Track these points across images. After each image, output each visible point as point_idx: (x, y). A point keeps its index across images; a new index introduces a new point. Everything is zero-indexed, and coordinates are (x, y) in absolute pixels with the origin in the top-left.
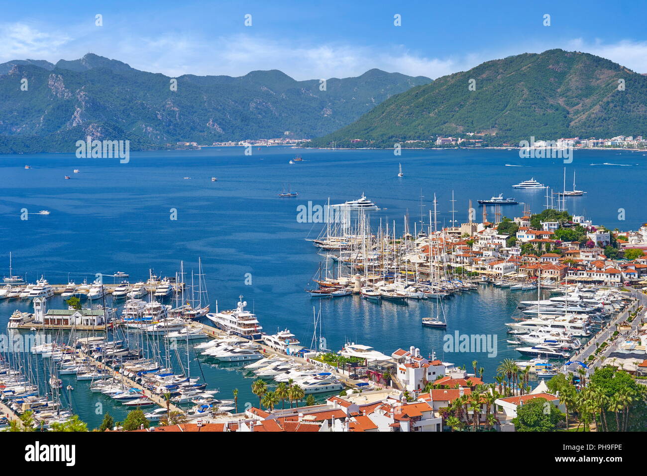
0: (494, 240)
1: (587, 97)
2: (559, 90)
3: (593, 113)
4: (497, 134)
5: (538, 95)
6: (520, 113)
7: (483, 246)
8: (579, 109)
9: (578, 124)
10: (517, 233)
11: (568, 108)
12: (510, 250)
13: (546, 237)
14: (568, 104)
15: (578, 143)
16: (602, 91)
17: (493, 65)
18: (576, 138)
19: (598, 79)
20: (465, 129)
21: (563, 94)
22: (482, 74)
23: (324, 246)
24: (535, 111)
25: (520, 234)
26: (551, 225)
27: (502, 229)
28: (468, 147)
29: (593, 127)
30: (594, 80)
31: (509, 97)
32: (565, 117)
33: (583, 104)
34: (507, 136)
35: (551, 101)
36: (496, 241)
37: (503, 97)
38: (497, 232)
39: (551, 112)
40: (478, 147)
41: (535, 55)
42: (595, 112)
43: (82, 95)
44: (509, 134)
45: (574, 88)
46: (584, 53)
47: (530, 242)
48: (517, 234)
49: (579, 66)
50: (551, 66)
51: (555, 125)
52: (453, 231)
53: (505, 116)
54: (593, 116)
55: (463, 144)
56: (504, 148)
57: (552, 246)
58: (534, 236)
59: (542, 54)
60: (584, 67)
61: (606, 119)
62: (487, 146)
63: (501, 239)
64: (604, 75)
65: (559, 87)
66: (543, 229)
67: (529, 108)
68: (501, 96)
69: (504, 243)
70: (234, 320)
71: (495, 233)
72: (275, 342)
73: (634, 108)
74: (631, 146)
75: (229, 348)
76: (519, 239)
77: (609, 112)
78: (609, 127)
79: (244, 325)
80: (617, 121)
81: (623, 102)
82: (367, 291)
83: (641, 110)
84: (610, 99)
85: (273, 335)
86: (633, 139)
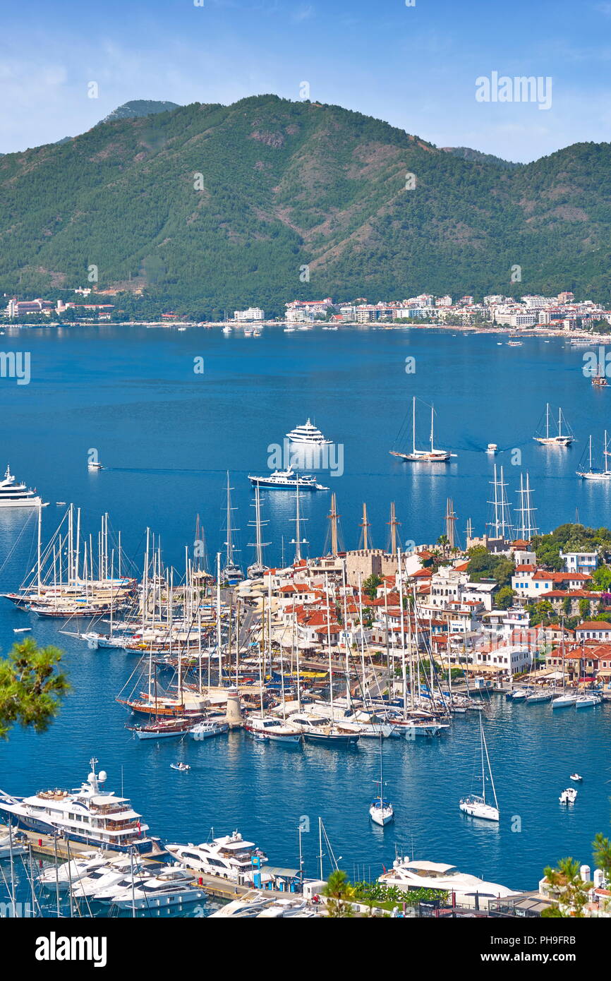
0: (463, 595)
1: (339, 205)
2: (276, 190)
3: (358, 243)
4: (145, 291)
5: (231, 200)
6: (194, 242)
7: (442, 607)
8: (325, 234)
9: (324, 267)
10: (513, 578)
11: (298, 231)
12: (505, 617)
13: (575, 587)
14: (298, 223)
15: (332, 312)
16: (374, 193)
17: (123, 131)
18: (325, 301)
19: (362, 165)
20: (69, 280)
21: (287, 199)
22: (98, 151)
24: (226, 237)
25: (519, 581)
26: (583, 558)
27: (477, 570)
28: (82, 322)
29: (359, 274)
30: (353, 167)
31: (165, 204)
32: (296, 251)
33: (333, 222)
34: (169, 297)
35: (261, 215)
36: (470, 596)
37: (152, 204)
38: (469, 577)
39: (263, 239)
40: (104, 321)
41: (218, 107)
42: (360, 239)
44: (173, 290)
45: (310, 184)
46: (326, 106)
47: (545, 596)
48: (514, 580)
49: (319, 134)
50: (256, 135)
51: (275, 272)
52: (323, 568)
53: (161, 249)
54: (358, 249)
55: (69, 314)
56: (168, 325)
57: (593, 606)
58: (550, 584)
59: (235, 106)
60: (330, 137)
61: (386, 257)
62: (126, 319)
63: (479, 592)
64: (375, 158)
65: (277, 183)
66: (567, 569)
67: (215, 230)
68: (148, 204)
69: (487, 600)
70: (83, 812)
71: (464, 579)
72: (210, 861)
73: (444, 230)
74: (456, 321)
75: (129, 879)
76: (519, 591)
77: (392, 240)
78: (395, 273)
79: (112, 824)
80: (410, 262)
81: (421, 217)
82: (266, 725)
83: (460, 236)
84: (391, 211)
85: (204, 846)
86: (453, 303)
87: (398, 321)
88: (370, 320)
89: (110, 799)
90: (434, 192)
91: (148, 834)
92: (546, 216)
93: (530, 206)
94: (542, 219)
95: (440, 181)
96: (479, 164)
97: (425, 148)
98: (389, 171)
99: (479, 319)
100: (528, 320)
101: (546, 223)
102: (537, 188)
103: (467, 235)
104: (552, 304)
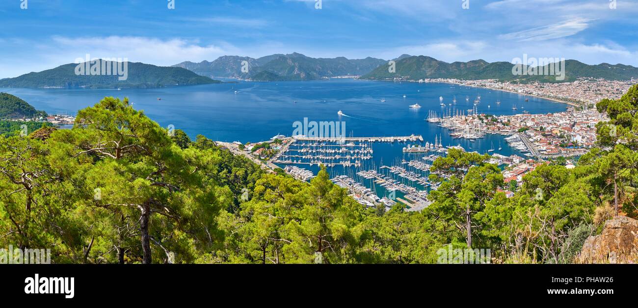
1: (430, 68)
9: (429, 75)
14: (426, 70)
16: (434, 66)
21: (424, 67)
23: (431, 122)
29: (433, 76)
30: (431, 64)
31: (411, 67)
32: (425, 73)
39: (422, 71)
43: (297, 64)
45: (427, 65)
51: (423, 75)
54: (433, 73)
77: (436, 72)
78: (436, 76)
80: (438, 74)
81: (439, 69)
82: (466, 137)
83: (443, 72)
84: (436, 69)
87: (438, 81)
92: (452, 69)
100: (453, 82)
104: (455, 80)
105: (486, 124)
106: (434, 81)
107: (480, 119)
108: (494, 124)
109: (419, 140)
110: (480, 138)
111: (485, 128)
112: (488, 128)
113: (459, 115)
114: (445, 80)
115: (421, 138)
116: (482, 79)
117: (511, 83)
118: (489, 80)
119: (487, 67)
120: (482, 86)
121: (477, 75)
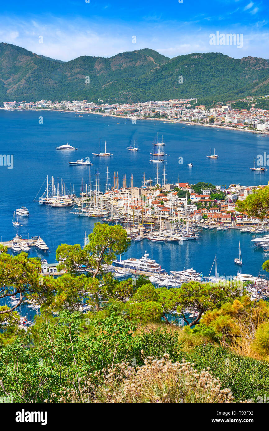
0: (177, 201)
1: (14, 73)
3: (21, 85)
7: (173, 204)
8: (11, 82)
9: (12, 92)
10: (190, 197)
11: (3, 81)
12: (190, 207)
13: (206, 199)
14: (3, 78)
15: (17, 105)
16: (24, 70)
18: (14, 102)
19: (20, 62)
23: (53, 205)
25: (192, 197)
26: (207, 191)
29: (22, 94)
30: (18, 62)
32: (3, 87)
33: (13, 78)
36: (179, 201)
45: (5, 67)
47: (200, 201)
49: (7, 52)
52: (123, 192)
57: (212, 203)
58: (200, 198)
60: (10, 53)
61: (30, 89)
63: (182, 200)
64: (24, 60)
66: (203, 194)
70: (144, 264)
71: (177, 197)
72: (186, 275)
73: (46, 81)
74: (56, 108)
75: (172, 281)
76: (192, 200)
77: (31, 84)
78: (33, 93)
79: (153, 266)
80: (37, 90)
81: (39, 77)
82: (154, 238)
83: (50, 83)
84: (30, 75)
85: (183, 271)
86: (52, 103)
87: (38, 108)
88: (30, 108)
89: (150, 261)
90: (42, 70)
91: (161, 269)
92: (74, 77)
93: (69, 74)
94: (73, 78)
95: (43, 67)
96: (54, 62)
97: (38, 57)
98: (28, 63)
99: (64, 107)
100: (78, 108)
101: (74, 79)
102: (71, 69)
103: (52, 82)
104: (82, 103)
105: (198, 205)
106: (26, 106)
107: (181, 194)
108: (219, 207)
109: (37, 248)
110: (189, 240)
111: (198, 216)
112: (205, 217)
113: (121, 186)
114: (58, 105)
115: (41, 244)
116: (153, 99)
117: (233, 107)
118: (172, 101)
119: (165, 69)
120: (158, 116)
121: (139, 90)
